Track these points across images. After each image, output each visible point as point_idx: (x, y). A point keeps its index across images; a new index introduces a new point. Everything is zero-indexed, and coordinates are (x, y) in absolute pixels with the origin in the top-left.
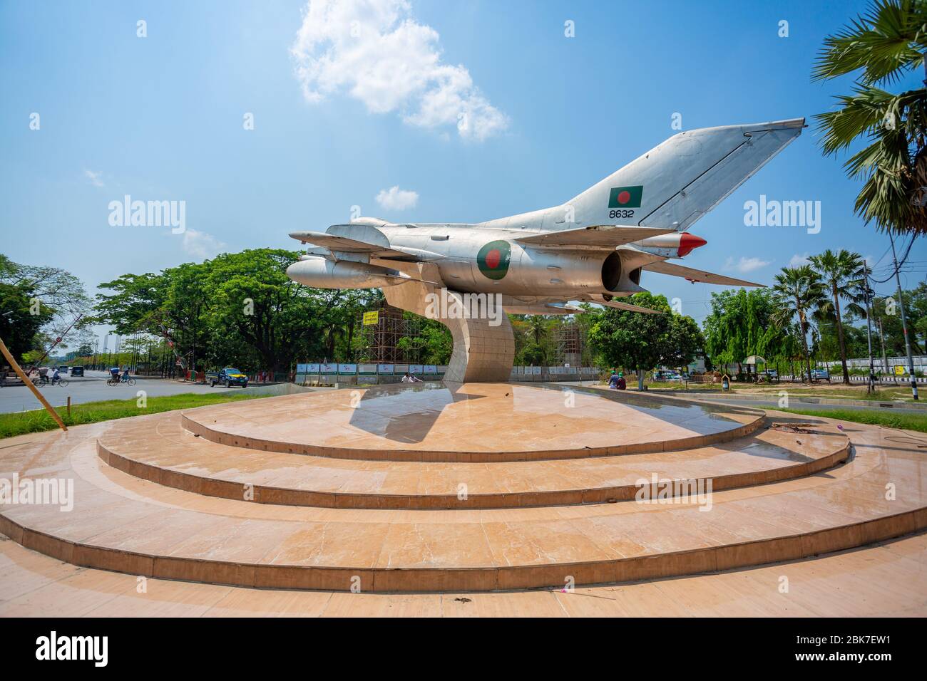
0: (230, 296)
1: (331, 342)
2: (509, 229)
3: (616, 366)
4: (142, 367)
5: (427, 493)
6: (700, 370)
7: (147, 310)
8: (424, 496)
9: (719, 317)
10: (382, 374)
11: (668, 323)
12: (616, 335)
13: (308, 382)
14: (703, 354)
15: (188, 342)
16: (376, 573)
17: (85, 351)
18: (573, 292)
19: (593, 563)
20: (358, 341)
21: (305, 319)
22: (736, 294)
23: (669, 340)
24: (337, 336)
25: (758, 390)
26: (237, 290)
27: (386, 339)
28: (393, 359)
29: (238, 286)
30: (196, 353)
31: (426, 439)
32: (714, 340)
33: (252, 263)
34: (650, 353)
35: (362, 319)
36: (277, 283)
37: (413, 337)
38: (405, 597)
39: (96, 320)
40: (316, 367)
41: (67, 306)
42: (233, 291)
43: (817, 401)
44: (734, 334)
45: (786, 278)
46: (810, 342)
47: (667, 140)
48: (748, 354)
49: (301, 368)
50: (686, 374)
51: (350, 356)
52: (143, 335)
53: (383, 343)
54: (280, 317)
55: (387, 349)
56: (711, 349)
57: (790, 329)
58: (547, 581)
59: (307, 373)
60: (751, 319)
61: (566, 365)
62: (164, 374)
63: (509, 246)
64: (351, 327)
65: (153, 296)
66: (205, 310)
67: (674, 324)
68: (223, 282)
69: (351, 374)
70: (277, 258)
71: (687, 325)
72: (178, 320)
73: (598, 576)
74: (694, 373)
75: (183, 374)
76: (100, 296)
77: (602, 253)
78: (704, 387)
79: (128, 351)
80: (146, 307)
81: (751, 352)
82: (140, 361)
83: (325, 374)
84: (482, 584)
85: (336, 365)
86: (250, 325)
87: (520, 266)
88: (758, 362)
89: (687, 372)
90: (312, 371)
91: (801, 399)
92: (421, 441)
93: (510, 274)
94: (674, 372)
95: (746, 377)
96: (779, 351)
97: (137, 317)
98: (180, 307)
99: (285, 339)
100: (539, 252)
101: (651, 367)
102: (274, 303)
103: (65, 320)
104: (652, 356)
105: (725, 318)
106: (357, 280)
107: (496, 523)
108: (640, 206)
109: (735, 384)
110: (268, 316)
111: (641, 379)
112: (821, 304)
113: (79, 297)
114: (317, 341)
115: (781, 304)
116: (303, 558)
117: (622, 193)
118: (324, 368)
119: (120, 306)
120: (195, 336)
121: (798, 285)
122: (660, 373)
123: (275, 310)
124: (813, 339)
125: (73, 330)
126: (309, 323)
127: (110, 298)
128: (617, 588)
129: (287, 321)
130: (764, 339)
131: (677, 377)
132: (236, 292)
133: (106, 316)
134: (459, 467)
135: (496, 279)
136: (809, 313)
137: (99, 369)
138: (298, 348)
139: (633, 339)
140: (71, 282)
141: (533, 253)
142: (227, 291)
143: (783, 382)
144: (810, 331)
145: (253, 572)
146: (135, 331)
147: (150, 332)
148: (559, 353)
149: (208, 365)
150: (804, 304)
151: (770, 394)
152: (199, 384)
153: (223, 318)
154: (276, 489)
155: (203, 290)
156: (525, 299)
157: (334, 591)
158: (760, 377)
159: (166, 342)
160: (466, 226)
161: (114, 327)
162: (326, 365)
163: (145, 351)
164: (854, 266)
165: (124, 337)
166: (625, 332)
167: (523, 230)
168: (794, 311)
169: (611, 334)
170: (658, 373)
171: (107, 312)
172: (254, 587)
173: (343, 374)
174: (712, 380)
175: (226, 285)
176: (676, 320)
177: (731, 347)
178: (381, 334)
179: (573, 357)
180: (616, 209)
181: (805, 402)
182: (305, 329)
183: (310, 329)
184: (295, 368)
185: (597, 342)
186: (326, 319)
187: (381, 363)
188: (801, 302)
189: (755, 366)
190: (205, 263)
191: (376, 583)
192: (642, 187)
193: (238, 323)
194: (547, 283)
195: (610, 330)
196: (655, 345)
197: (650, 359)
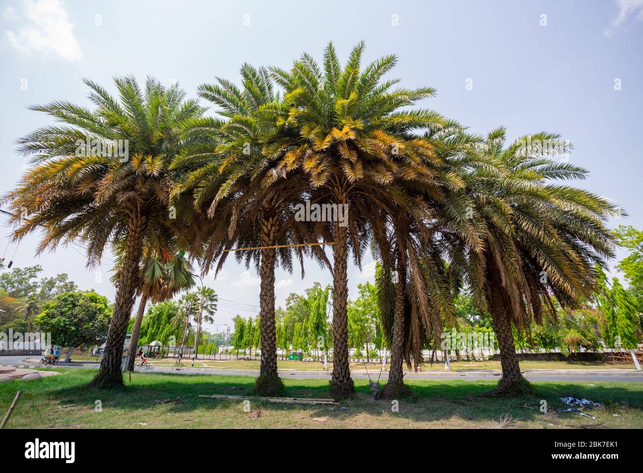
12: (54, 321)
23: (92, 327)
60: (164, 317)
88: (157, 344)
104: (78, 337)
111: (69, 354)
139: (66, 325)
166: (63, 319)
170: (97, 349)
195: (53, 316)
196: (82, 330)
197: (76, 339)
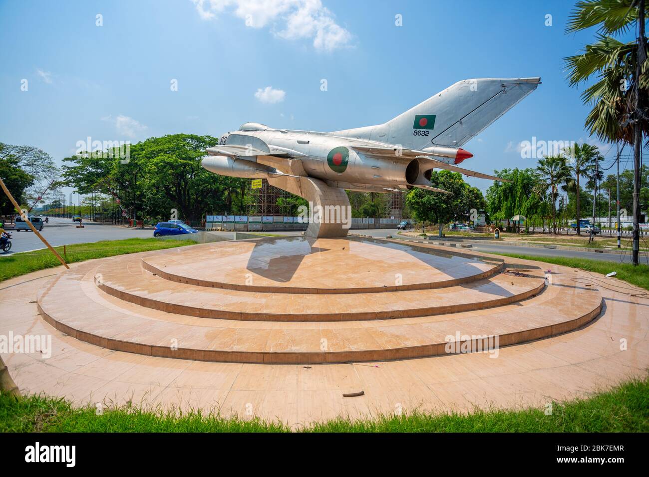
0: (158, 168)
1: (230, 200)
2: (349, 138)
3: (425, 220)
4: (98, 216)
5: (291, 313)
6: (482, 224)
7: (99, 177)
8: (290, 315)
9: (497, 187)
10: (265, 223)
11: (461, 192)
12: (425, 199)
13: (214, 228)
14: (485, 213)
15: (130, 200)
16: (265, 355)
17: (56, 205)
18: (388, 183)
19: (373, 351)
20: (248, 199)
21: (210, 184)
22: (511, 172)
23: (461, 204)
24: (233, 196)
25: (519, 238)
26: (162, 164)
27: (268, 199)
28: (273, 213)
29: (163, 161)
30: (136, 208)
31: (292, 280)
32: (493, 203)
33: (173, 145)
34: (448, 213)
35: (251, 184)
36: (190, 159)
37: (286, 198)
38: (279, 366)
39: (64, 183)
40: (220, 218)
41: (42, 174)
42: (160, 165)
43: (555, 248)
44: (507, 200)
45: (545, 162)
46: (557, 207)
47: (453, 85)
48: (515, 214)
49: (209, 218)
50: (472, 226)
51: (243, 210)
52: (97, 194)
53: (266, 201)
54: (193, 182)
55: (268, 205)
56: (490, 210)
57: (545, 197)
58: (350, 359)
59: (213, 222)
60: (519, 189)
61: (392, 217)
62: (114, 221)
63: (348, 151)
64: (243, 189)
65: (102, 167)
66: (140, 177)
67: (465, 193)
68: (153, 158)
69: (244, 223)
70: (189, 141)
71: (474, 194)
72: (121, 184)
73: (375, 357)
74: (478, 225)
75: (127, 222)
76: (65, 167)
77: (407, 159)
78: (483, 235)
79: (87, 205)
80: (98, 175)
81: (518, 212)
82: (96, 212)
83: (226, 222)
84: (317, 360)
85: (233, 216)
86: (172, 187)
87: (355, 165)
88: (521, 219)
89: (473, 225)
90: (217, 220)
91: (545, 246)
92: (289, 281)
93: (348, 170)
94: (464, 225)
95: (513, 229)
96: (536, 212)
97: (92, 182)
98: (122, 174)
99: (197, 198)
100: (367, 156)
101: (448, 221)
102: (189, 173)
103: (42, 184)
104: (449, 214)
105: (502, 188)
106: (249, 173)
107: (328, 330)
108: (433, 129)
109: (505, 234)
110: (184, 182)
111: (441, 229)
112: (568, 181)
113: (50, 168)
114: (220, 199)
115: (541, 180)
116: (227, 347)
117: (422, 119)
118: (225, 219)
119: (80, 174)
120: (134, 195)
121: (553, 167)
122: (455, 225)
123: (190, 176)
124: (560, 204)
125: (48, 191)
126: (214, 186)
127: (72, 168)
128: (385, 363)
129: (198, 185)
130: (526, 204)
131: (466, 228)
132: (162, 165)
133: (70, 181)
134: (311, 297)
135: (340, 172)
136: (559, 187)
137: (67, 217)
138: (207, 204)
139: (436, 203)
140: (44, 157)
141: (364, 157)
142: (156, 164)
143: (537, 233)
144: (559, 199)
145: (203, 354)
146: (91, 192)
147: (102, 192)
148: (387, 209)
149: (144, 214)
150: (556, 181)
151: (526, 241)
152: (139, 229)
153: (154, 184)
154: (208, 310)
155: (139, 163)
156: (358, 185)
157: (244, 363)
158: (522, 229)
159: (114, 199)
160: (321, 134)
161: (77, 189)
162: (226, 217)
163: (99, 205)
164: (593, 155)
165: (84, 195)
166: (432, 197)
167: (358, 140)
168: (549, 185)
169: (422, 199)
170: (453, 225)
171: (71, 178)
172: (204, 361)
173: (238, 223)
174: (489, 230)
175: (155, 160)
176: (467, 190)
177: (504, 209)
178: (264, 195)
179: (397, 212)
180: (418, 130)
181: (548, 248)
182: (211, 191)
183: (215, 191)
184: (205, 217)
185: (413, 203)
186: (226, 184)
187: (264, 215)
188: (554, 179)
189: (519, 221)
190: (138, 144)
191: (265, 360)
192: (435, 116)
193: (164, 186)
194: (371, 177)
195: (421, 196)
196: (451, 207)
197: (448, 216)
